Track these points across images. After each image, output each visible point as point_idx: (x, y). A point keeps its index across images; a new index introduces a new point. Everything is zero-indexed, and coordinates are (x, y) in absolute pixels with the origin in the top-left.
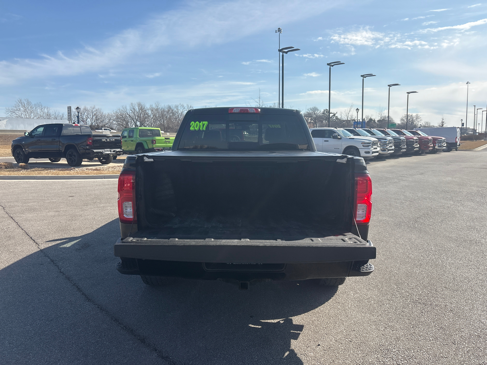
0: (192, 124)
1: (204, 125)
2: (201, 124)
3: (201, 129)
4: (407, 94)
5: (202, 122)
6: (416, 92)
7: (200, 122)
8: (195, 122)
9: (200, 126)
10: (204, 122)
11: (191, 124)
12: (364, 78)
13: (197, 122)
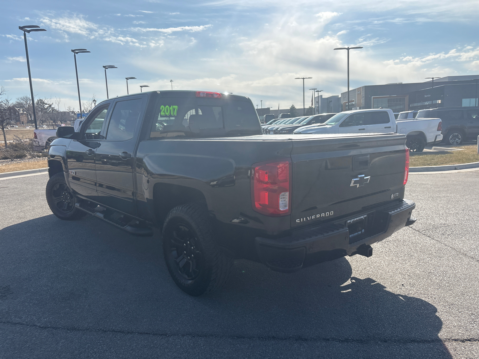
0: (162, 108)
1: (174, 110)
2: (171, 108)
3: (172, 114)
6: (148, 86)
7: (170, 107)
8: (165, 107)
9: (171, 111)
10: (174, 107)
11: (161, 109)
12: (106, 69)
13: (167, 106)
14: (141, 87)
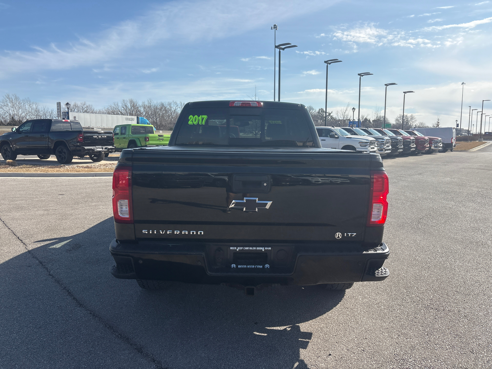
0: (191, 118)
1: (203, 119)
2: (200, 118)
3: (200, 123)
4: (404, 94)
5: (201, 116)
6: (412, 92)
7: (199, 116)
8: (194, 116)
9: (199, 120)
10: (203, 116)
11: (189, 118)
12: (361, 77)
13: (196, 116)
14: (405, 93)
